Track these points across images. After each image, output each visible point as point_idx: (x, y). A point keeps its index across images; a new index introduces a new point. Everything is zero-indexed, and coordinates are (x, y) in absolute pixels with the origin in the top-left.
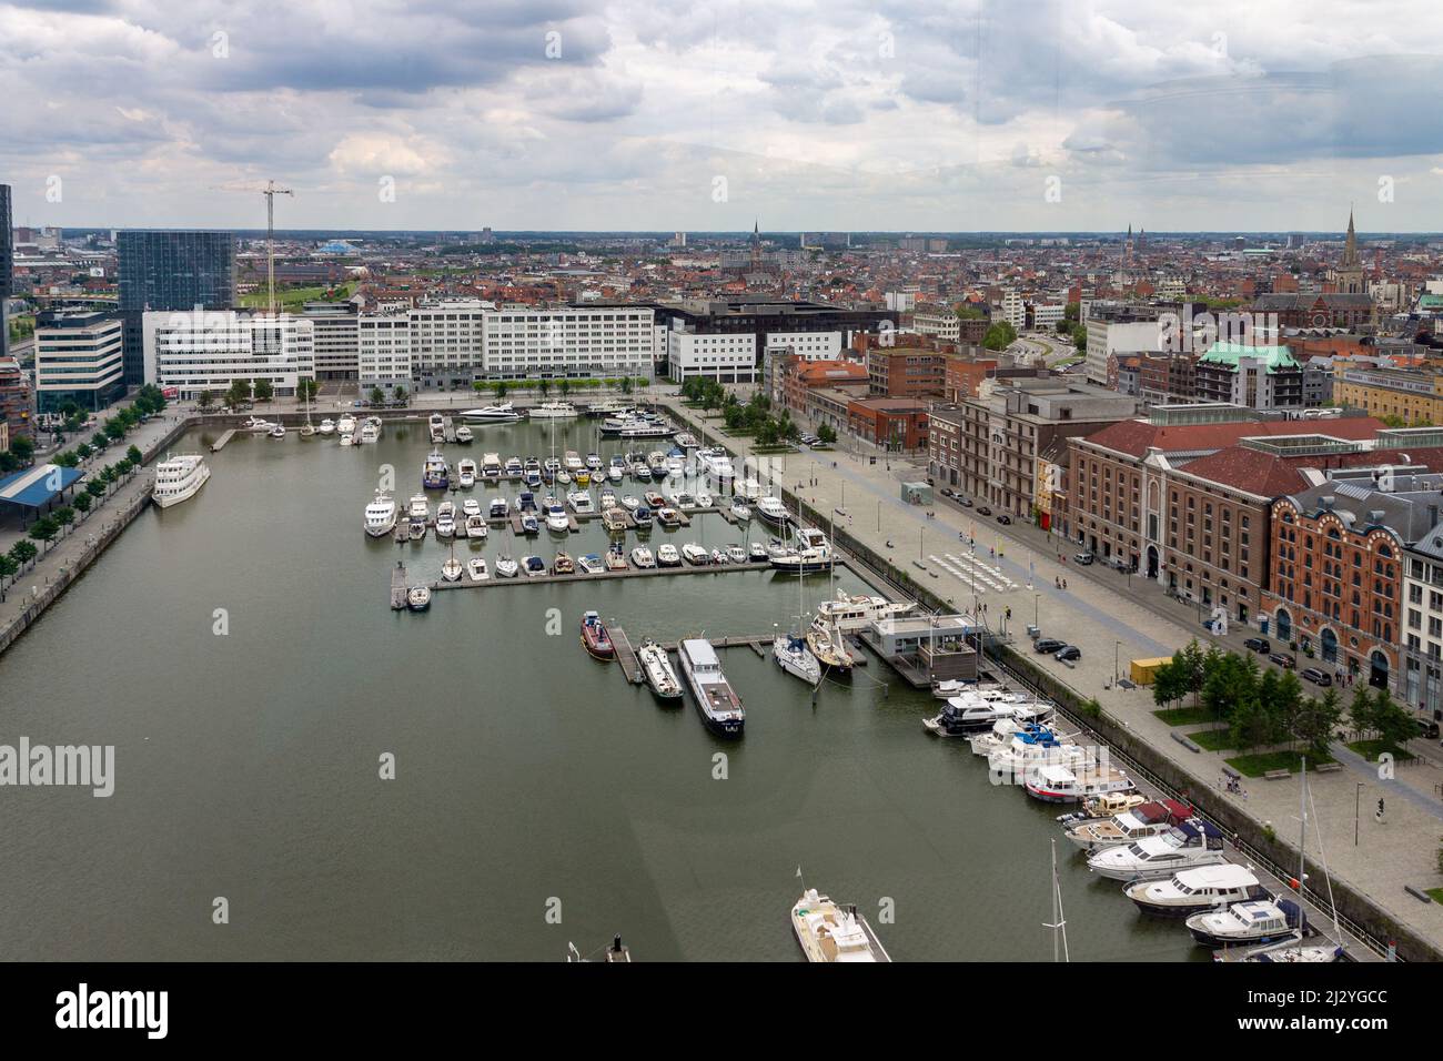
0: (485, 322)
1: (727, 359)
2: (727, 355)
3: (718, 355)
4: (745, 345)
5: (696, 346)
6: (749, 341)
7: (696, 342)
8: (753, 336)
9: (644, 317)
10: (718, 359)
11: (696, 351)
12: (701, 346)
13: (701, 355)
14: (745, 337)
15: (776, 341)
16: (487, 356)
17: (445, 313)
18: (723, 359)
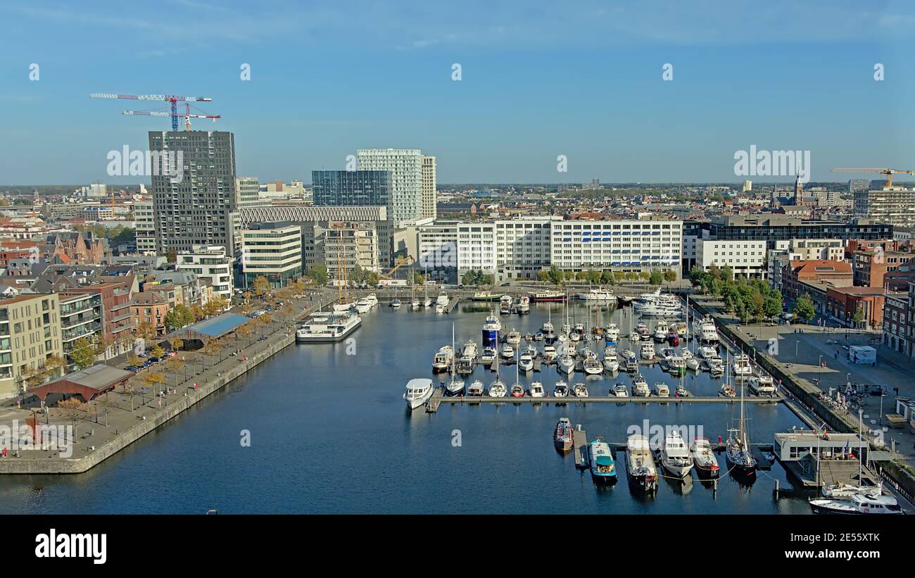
0: (553, 230)
1: (742, 261)
2: (742, 257)
3: (734, 257)
4: (757, 250)
5: (716, 250)
6: (760, 246)
7: (716, 246)
8: (764, 243)
9: (674, 226)
10: (734, 261)
11: (716, 254)
12: (720, 250)
13: (720, 257)
14: (757, 243)
15: (782, 245)
16: (553, 255)
17: (524, 223)
18: (738, 261)
